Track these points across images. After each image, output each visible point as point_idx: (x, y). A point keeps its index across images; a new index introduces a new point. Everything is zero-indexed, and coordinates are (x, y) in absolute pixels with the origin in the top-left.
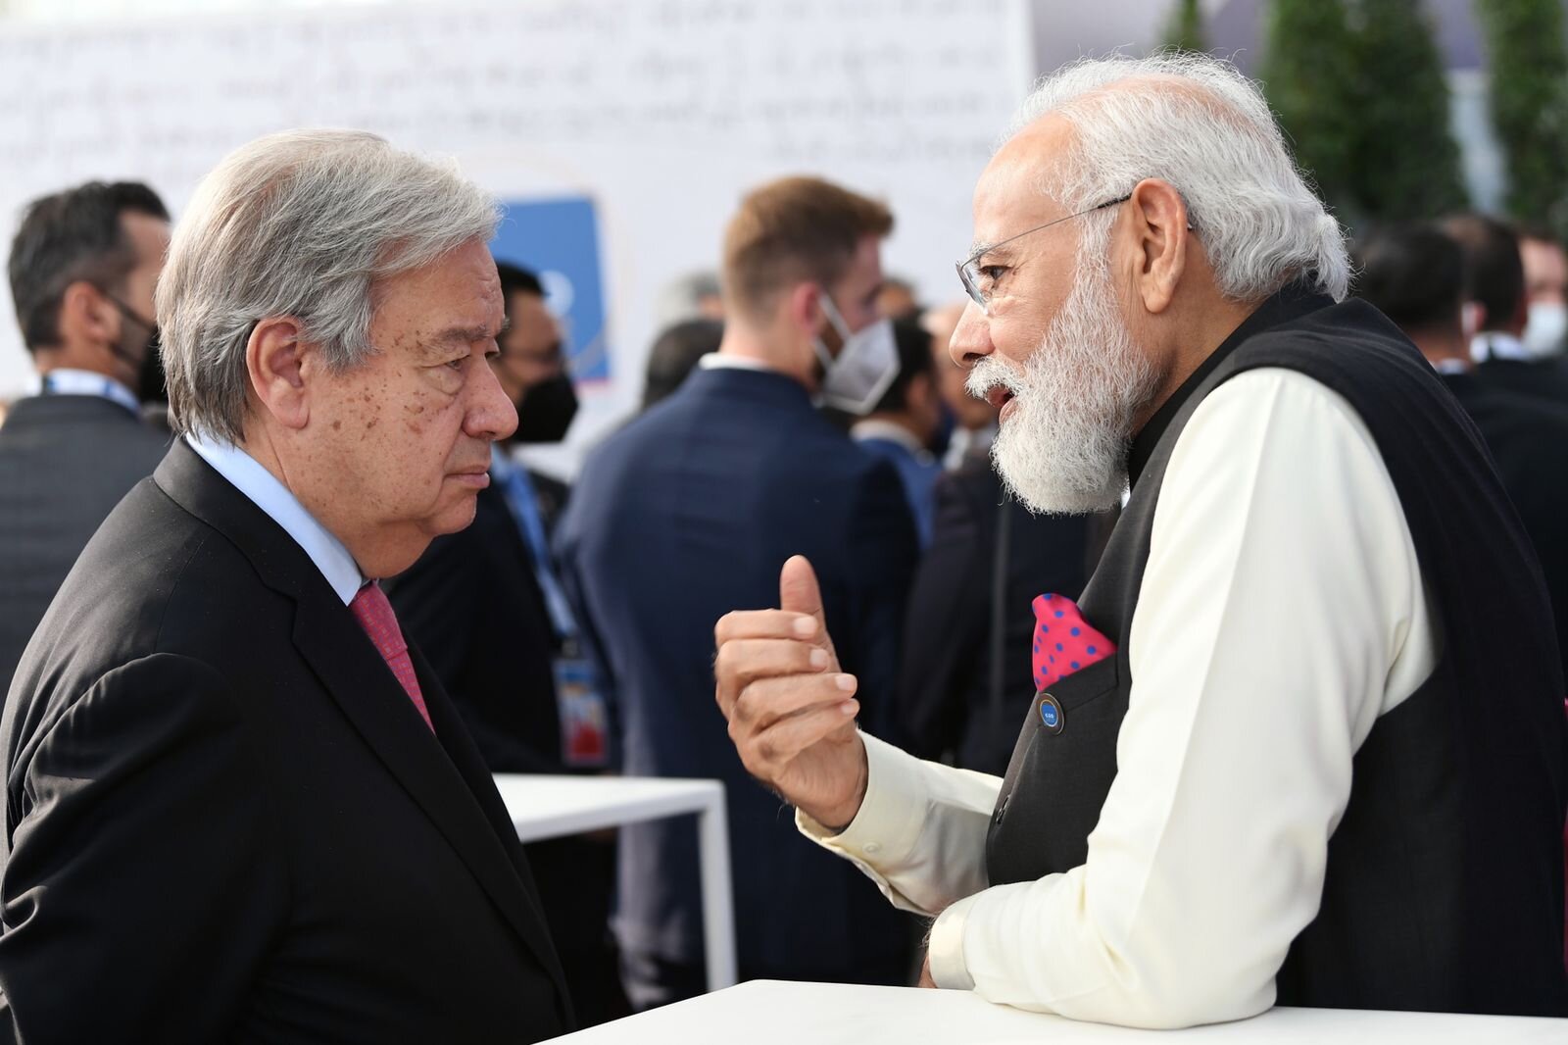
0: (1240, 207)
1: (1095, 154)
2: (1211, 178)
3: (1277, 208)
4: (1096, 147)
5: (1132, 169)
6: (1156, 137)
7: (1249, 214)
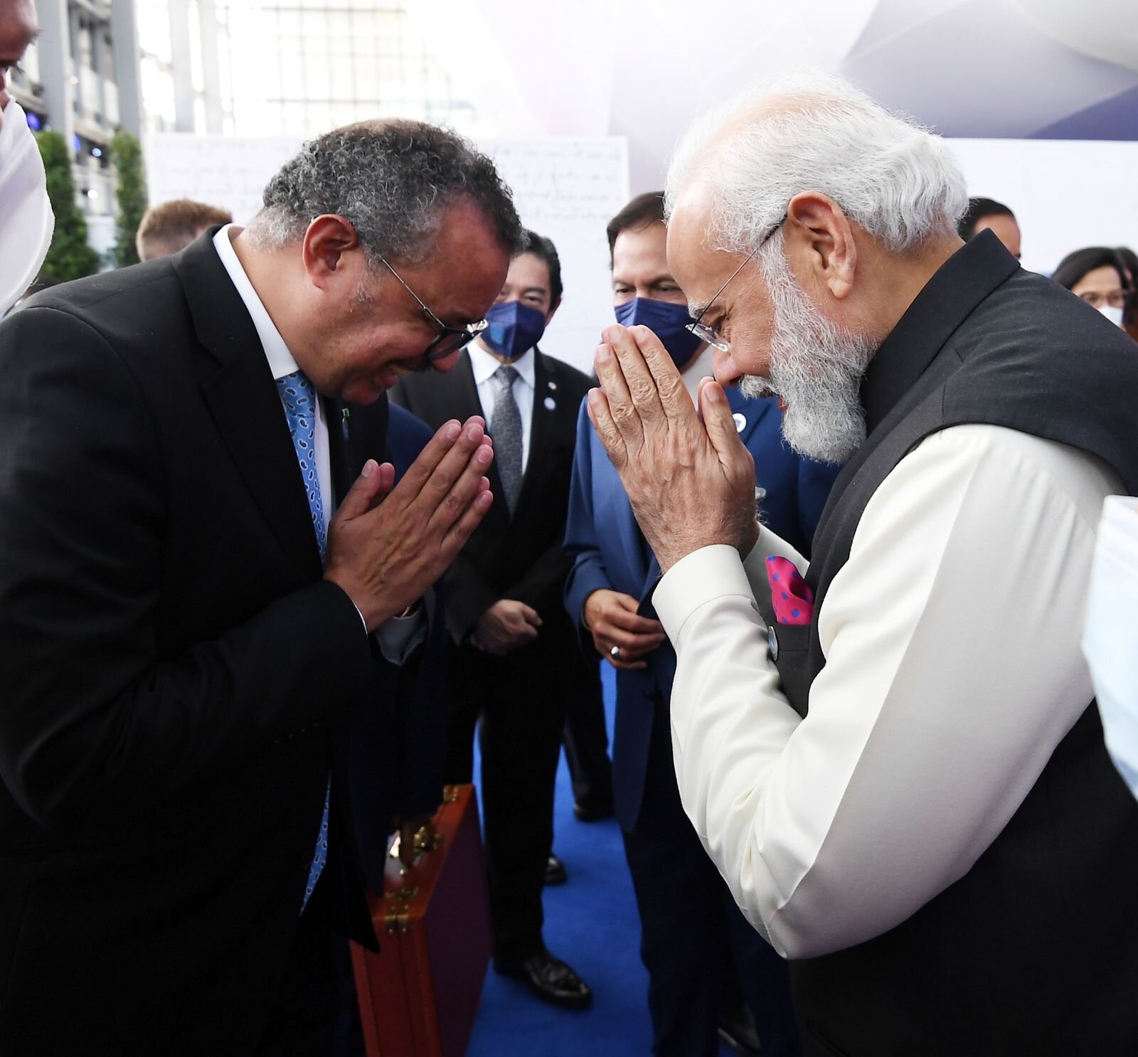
0: (873, 176)
1: (741, 201)
2: (839, 168)
3: (901, 157)
4: (738, 195)
5: (774, 197)
6: (779, 162)
7: (884, 177)
